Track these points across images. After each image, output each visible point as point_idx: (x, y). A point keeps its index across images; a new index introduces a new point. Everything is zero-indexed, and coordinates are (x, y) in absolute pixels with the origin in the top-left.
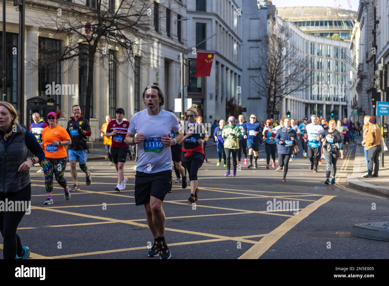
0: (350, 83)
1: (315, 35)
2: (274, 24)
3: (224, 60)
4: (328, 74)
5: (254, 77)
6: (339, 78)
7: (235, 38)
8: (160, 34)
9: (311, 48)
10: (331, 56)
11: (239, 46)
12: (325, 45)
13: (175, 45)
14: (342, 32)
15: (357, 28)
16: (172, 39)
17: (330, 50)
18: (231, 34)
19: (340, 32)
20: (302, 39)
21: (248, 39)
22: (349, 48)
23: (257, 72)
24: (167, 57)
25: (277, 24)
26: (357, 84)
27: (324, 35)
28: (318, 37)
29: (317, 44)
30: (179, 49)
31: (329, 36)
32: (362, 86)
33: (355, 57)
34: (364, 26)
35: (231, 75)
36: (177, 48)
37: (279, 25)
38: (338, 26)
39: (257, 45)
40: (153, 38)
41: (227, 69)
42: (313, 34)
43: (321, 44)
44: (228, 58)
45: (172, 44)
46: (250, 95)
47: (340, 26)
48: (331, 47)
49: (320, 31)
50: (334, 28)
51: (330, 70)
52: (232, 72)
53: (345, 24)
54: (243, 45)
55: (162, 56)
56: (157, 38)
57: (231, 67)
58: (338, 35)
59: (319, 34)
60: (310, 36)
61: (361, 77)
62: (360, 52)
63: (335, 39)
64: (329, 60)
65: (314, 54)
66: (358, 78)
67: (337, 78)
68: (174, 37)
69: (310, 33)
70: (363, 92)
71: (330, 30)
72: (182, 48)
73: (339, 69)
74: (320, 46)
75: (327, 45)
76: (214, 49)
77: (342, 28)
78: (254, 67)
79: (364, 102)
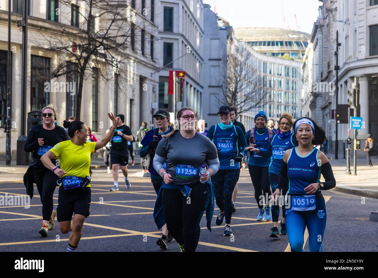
0: (302, 101)
1: (267, 54)
2: (232, 44)
3: (189, 77)
4: (280, 92)
5: (216, 94)
6: (289, 96)
7: (197, 57)
8: (136, 53)
9: (264, 67)
10: (282, 75)
11: (201, 64)
12: (277, 64)
13: (149, 64)
14: (293, 52)
15: (310, 49)
16: (146, 57)
17: (281, 69)
18: (194, 53)
19: (291, 52)
20: (255, 58)
21: (209, 58)
22: (301, 67)
23: (219, 90)
24: (142, 75)
25: (233, 45)
26: (311, 102)
27: (275, 55)
28: (271, 57)
29: (269, 63)
30: (152, 67)
31: (280, 56)
32: (316, 104)
33: (308, 77)
34: (318, 47)
35: (194, 92)
36: (150, 66)
37: (235, 46)
38: (289, 46)
39: (219, 64)
40: (130, 57)
41: (191, 86)
42: (265, 54)
43: (273, 63)
44: (191, 76)
45: (146, 62)
46: (210, 112)
47: (291, 47)
48: (282, 66)
49: (271, 51)
50: (285, 48)
51: (281, 88)
52: (195, 89)
53: (295, 45)
54: (205, 64)
55: (138, 74)
56: (133, 57)
57: (194, 85)
58: (289, 55)
59: (271, 54)
60: (263, 55)
61: (315, 95)
62: (313, 72)
63: (286, 58)
64: (280, 79)
65: (266, 73)
66: (310, 96)
67: (288, 96)
68: (148, 56)
69: (263, 53)
70: (317, 109)
71: (281, 50)
72: (154, 66)
73: (290, 87)
74: (272, 65)
75: (279, 64)
76: (180, 67)
77: (292, 48)
78: (217, 85)
79: (318, 119)
